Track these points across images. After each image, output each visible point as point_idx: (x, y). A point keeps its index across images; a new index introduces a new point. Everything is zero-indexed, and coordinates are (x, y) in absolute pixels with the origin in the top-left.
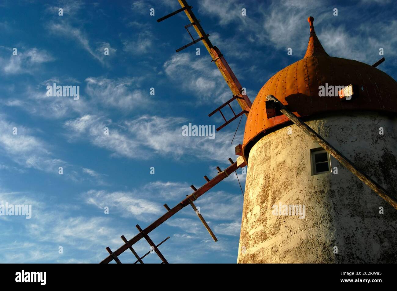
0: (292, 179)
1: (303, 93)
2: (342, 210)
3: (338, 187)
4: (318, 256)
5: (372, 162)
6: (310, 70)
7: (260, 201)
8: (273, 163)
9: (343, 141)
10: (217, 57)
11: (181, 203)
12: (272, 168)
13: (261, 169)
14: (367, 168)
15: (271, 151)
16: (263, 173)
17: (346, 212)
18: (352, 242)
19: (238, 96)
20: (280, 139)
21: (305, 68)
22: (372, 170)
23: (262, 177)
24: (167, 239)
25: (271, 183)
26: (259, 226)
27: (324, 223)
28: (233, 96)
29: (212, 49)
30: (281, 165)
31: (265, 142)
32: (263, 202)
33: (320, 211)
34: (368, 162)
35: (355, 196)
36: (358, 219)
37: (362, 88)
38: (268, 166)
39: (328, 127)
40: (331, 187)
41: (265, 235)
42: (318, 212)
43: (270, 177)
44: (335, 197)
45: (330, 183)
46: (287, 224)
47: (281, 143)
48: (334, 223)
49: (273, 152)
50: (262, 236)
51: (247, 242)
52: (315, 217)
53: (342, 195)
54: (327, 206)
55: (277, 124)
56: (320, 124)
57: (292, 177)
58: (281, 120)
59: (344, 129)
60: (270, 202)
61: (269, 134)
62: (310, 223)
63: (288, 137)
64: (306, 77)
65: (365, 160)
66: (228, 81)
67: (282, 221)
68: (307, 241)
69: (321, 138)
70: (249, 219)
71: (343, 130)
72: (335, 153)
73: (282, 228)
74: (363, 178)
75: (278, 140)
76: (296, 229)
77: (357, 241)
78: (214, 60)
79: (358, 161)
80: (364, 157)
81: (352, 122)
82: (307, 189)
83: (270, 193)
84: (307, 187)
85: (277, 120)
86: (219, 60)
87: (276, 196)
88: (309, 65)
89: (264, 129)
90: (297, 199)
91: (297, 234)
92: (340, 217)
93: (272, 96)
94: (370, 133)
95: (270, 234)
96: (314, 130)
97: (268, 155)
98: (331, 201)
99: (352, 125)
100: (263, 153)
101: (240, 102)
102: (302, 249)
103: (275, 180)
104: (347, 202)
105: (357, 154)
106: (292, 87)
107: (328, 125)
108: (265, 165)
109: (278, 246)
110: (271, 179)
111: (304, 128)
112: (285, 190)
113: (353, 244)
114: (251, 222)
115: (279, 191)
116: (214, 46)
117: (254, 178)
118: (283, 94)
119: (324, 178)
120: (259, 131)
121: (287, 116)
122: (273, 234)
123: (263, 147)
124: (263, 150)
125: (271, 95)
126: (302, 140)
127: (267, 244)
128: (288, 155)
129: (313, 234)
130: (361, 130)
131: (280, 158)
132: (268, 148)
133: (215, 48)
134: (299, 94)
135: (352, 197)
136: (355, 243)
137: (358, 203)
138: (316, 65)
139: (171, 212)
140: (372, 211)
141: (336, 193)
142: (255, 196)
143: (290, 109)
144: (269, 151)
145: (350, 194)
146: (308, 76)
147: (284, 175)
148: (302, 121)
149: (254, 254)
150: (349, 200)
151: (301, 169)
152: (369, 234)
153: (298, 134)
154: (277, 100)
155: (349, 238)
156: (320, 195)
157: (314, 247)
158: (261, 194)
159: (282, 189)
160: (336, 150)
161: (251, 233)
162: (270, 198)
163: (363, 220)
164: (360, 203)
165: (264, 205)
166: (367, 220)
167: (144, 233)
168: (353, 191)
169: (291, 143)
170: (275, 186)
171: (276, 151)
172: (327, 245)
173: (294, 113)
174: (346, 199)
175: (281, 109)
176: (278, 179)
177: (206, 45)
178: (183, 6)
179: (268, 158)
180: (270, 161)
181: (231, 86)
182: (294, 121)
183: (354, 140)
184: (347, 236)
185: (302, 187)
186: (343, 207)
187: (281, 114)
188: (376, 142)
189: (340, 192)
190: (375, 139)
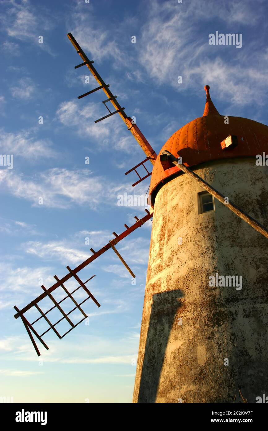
0: (183, 219)
1: (191, 147)
2: (223, 242)
3: (220, 223)
4: (203, 282)
5: (250, 201)
6: (198, 127)
7: (159, 239)
8: (169, 207)
9: (225, 184)
10: (131, 126)
11: (104, 247)
12: (168, 211)
13: (160, 213)
14: (246, 206)
15: (168, 197)
16: (162, 216)
17: (226, 243)
18: (231, 269)
19: (150, 157)
20: (175, 186)
21: (194, 126)
22: (250, 207)
23: (161, 219)
24: (93, 277)
25: (167, 223)
26: (158, 260)
27: (208, 254)
28: (147, 157)
29: (126, 119)
30: (175, 208)
31: (164, 190)
32: (161, 240)
33: (205, 243)
34: (246, 201)
35: (234, 230)
36: (237, 249)
37: (242, 139)
38: (165, 210)
39: (213, 174)
40: (214, 222)
41: (162, 267)
42: (203, 244)
44: (217, 231)
45: (213, 220)
46: (178, 256)
47: (175, 190)
48: (216, 252)
49: (169, 198)
50: (160, 268)
51: (150, 275)
52: (201, 249)
53: (223, 229)
54: (210, 239)
55: (171, 174)
56: (206, 171)
57: (183, 217)
58: (174, 170)
59: (227, 174)
60: (166, 239)
61: (167, 184)
62: (197, 254)
63: (180, 184)
64: (195, 133)
65: (244, 199)
66: (141, 145)
67: (174, 254)
68: (194, 269)
69: (204, 182)
70: (152, 255)
71: (225, 175)
72: (216, 193)
73: (175, 260)
74: (239, 212)
75: (173, 188)
76: (185, 260)
77: (236, 267)
78: (129, 128)
79: (237, 200)
80: (244, 196)
81: (234, 167)
82: (194, 226)
83: (166, 232)
84: (194, 224)
85: (171, 171)
86: (133, 128)
87: (170, 233)
88: (199, 123)
89: (162, 179)
90: (187, 235)
91: (186, 265)
92: (221, 248)
93: (167, 151)
94: (249, 176)
95: (166, 266)
96: (201, 177)
97: (166, 201)
98: (214, 234)
99: (234, 170)
100: (162, 199)
101: (153, 162)
102: (190, 277)
103: (170, 221)
104: (227, 235)
105: (237, 194)
106: (183, 142)
107: (212, 172)
108: (163, 209)
109: (171, 275)
110: (167, 220)
111: (191, 175)
112: (177, 228)
114: (153, 257)
115: (173, 230)
116: (127, 117)
117: (156, 221)
118: (176, 149)
119: (209, 216)
120: (158, 181)
121: (178, 166)
122: (168, 266)
123: (163, 195)
124: (163, 197)
125: (165, 150)
126: (191, 186)
127: (163, 275)
128: (181, 199)
129: (199, 263)
130: (241, 174)
131: (174, 203)
134: (188, 148)
135: (232, 230)
136: (234, 269)
137: (237, 235)
138: (204, 122)
139: (96, 255)
140: (249, 242)
141: (219, 228)
142: (156, 235)
144: (166, 197)
145: (230, 228)
146: (196, 133)
147: (177, 216)
148: (191, 169)
149: (154, 284)
150: (229, 233)
151: (190, 209)
152: (246, 261)
153: (188, 181)
154: (170, 153)
155: (229, 265)
156: (205, 230)
157: (199, 274)
158: (160, 234)
159: (175, 228)
160: (216, 191)
161: (152, 267)
162: (166, 236)
163: (241, 249)
164: (239, 235)
165: (162, 242)
166: (244, 250)
167: (73, 272)
168: (233, 225)
169: (182, 189)
170: (170, 226)
171: (171, 197)
172: (210, 272)
173: (185, 164)
174: (227, 232)
175: (173, 161)
176: (172, 220)
177: (122, 116)
178: (101, 85)
179: (166, 203)
180: (167, 206)
181: (144, 149)
182: (183, 170)
183: (234, 182)
184: (227, 263)
185: (190, 224)
186: (224, 239)
187: (174, 166)
188: (255, 183)
189: (222, 227)
190: (253, 181)
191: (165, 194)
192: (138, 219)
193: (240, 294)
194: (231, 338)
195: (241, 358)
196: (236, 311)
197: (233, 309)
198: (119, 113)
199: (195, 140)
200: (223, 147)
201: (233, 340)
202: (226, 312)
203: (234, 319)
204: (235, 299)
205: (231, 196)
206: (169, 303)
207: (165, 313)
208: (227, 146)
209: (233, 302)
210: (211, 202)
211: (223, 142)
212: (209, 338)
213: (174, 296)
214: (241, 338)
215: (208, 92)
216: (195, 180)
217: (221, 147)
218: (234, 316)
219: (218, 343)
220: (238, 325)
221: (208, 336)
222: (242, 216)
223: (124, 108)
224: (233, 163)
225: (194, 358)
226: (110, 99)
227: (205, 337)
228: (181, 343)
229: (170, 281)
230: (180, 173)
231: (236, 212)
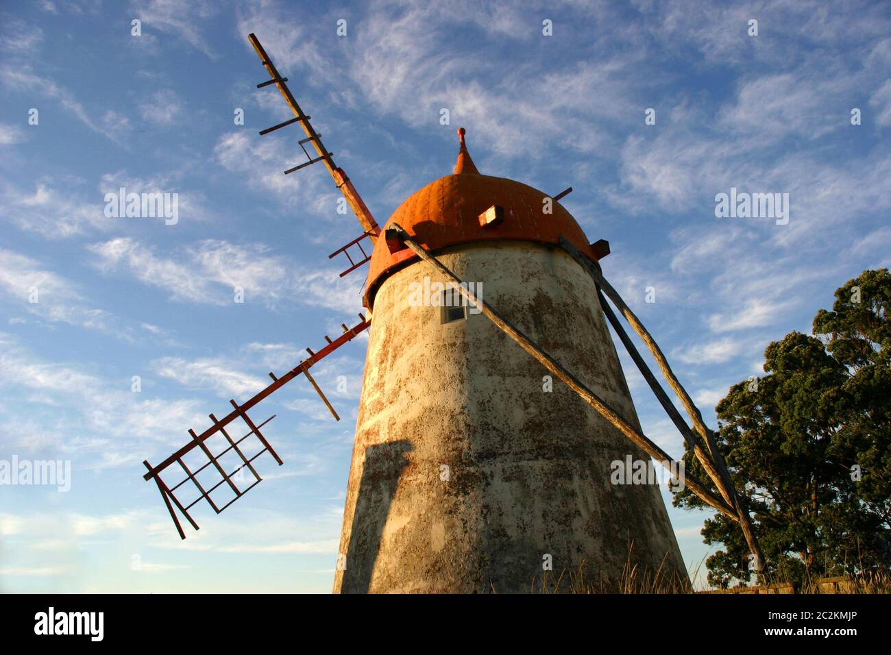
0: (418, 330)
1: (433, 220)
2: (477, 367)
3: (473, 338)
4: (444, 428)
5: (520, 306)
6: (446, 190)
7: (379, 361)
8: (396, 311)
10: (342, 182)
11: (292, 371)
12: (394, 318)
13: (382, 320)
14: (513, 314)
16: (384, 325)
17: (482, 370)
18: (487, 408)
19: (370, 232)
20: (406, 280)
21: (440, 188)
22: (519, 316)
23: (383, 330)
24: (272, 418)
25: (392, 337)
26: (376, 392)
27: (454, 385)
28: (365, 232)
29: (335, 171)
30: (405, 313)
31: (389, 285)
32: (382, 362)
33: (449, 369)
34: (514, 306)
35: (494, 349)
36: (497, 378)
37: (511, 212)
38: (390, 315)
39: (465, 263)
40: (464, 338)
41: (382, 404)
42: (447, 371)
43: (391, 330)
44: (468, 351)
45: (464, 334)
46: (407, 389)
48: (465, 384)
49: (396, 296)
50: (379, 406)
51: (363, 416)
52: (443, 378)
53: (479, 348)
54: (457, 362)
55: (401, 260)
56: (455, 259)
57: (417, 327)
58: (406, 254)
59: (486, 264)
60: (390, 362)
61: (394, 275)
62: (436, 386)
63: (415, 276)
64: (441, 199)
65: (510, 303)
66: (357, 212)
67: (402, 385)
68: (431, 409)
69: (451, 274)
70: (367, 386)
73: (402, 393)
74: (502, 323)
75: (403, 282)
76: (419, 393)
77: (494, 406)
78: (338, 186)
79: (501, 305)
80: (510, 299)
81: (497, 255)
82: (434, 342)
83: (391, 350)
84: (434, 339)
85: (402, 256)
86: (344, 185)
87: (397, 353)
88: (447, 184)
89: (386, 268)
90: (422, 356)
91: (419, 401)
92: (474, 377)
93: (396, 224)
94: (520, 269)
95: (388, 403)
96: (446, 266)
97: (391, 302)
98: (464, 356)
99: (497, 259)
100: (386, 299)
101: (374, 240)
102: (424, 420)
104: (483, 357)
105: (500, 296)
106: (422, 212)
107: (465, 259)
108: (387, 314)
109: (396, 417)
110: (393, 332)
111: (432, 263)
112: (408, 344)
113: (489, 410)
114: (368, 389)
115: (400, 347)
116: (338, 167)
117: (375, 332)
118: (411, 222)
119: (456, 328)
120: (381, 270)
121: (413, 249)
122: (391, 403)
123: (387, 292)
124: (387, 295)
125: (394, 223)
126: (432, 280)
127: (383, 417)
129: (439, 399)
130: (508, 265)
131: (405, 305)
132: (391, 293)
133: (340, 171)
134: (430, 222)
135: (491, 350)
136: (491, 409)
137: (498, 358)
138: (455, 184)
139: (278, 383)
140: (516, 368)
141: (471, 347)
142: (374, 355)
143: (417, 241)
144: (392, 296)
145: (489, 346)
146: (443, 198)
147: (408, 325)
148: (433, 254)
149: (369, 430)
150: (487, 354)
151: (428, 316)
152: (510, 397)
153: (428, 272)
154: (401, 228)
155: (484, 403)
156: (450, 349)
157: (439, 416)
158: (380, 352)
159: (404, 344)
161: (367, 404)
162: (390, 356)
163: (504, 380)
164: (501, 358)
165: (383, 365)
166: (508, 380)
167: (240, 410)
168: (493, 342)
170: (397, 340)
171: (400, 296)
172: (455, 413)
173: (422, 245)
174: (483, 353)
175: (405, 240)
176: (400, 332)
177: (328, 166)
178: (297, 115)
179: (391, 306)
180: (393, 309)
181: (361, 219)
182: (421, 254)
183: (497, 278)
184: (481, 401)
185: (428, 340)
186: (479, 363)
187: (407, 247)
188: (527, 280)
189: (476, 344)
190: (526, 276)
191: (389, 293)
192: (347, 329)
193: (498, 446)
194: (482, 512)
195: (496, 540)
196: (492, 472)
197: (487, 470)
198: (324, 161)
199: (440, 210)
200: (482, 223)
201: (486, 515)
202: (477, 474)
203: (488, 484)
204: (491, 454)
205: (492, 298)
206: (391, 459)
207: (384, 474)
208: (489, 221)
209: (488, 458)
211: (482, 215)
212: (451, 512)
213: (398, 449)
214: (497, 511)
215: (463, 139)
216: (439, 271)
217: (479, 223)
218: (489, 479)
219: (463, 520)
220: (494, 493)
221: (449, 509)
222: (506, 329)
223: (331, 154)
224: (496, 247)
225: (426, 542)
226: (311, 139)
227: (444, 511)
228: (408, 519)
229: (394, 427)
230: (416, 259)
231: (498, 323)
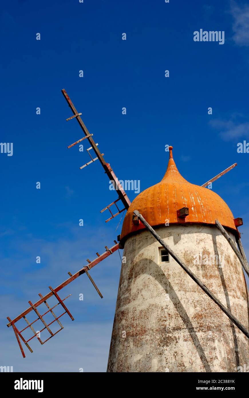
0: (147, 266)
2: (174, 287)
3: (173, 272)
7: (128, 278)
9: (178, 243)
12: (135, 257)
13: (130, 256)
14: (191, 261)
15: (136, 246)
16: (131, 260)
17: (176, 288)
18: (178, 307)
23: (130, 262)
25: (134, 267)
26: (127, 293)
27: (163, 294)
30: (141, 256)
31: (133, 239)
34: (192, 257)
36: (183, 293)
37: (193, 208)
38: (134, 255)
40: (168, 272)
41: (130, 300)
42: (160, 288)
43: (134, 263)
44: (170, 278)
45: (168, 270)
46: (142, 294)
47: (142, 241)
50: (128, 301)
51: (120, 303)
52: (158, 290)
53: (174, 277)
54: (165, 284)
57: (146, 264)
60: (133, 279)
62: (155, 294)
63: (146, 237)
64: (159, 199)
65: (190, 255)
67: (139, 292)
68: (153, 305)
70: (122, 288)
71: (179, 235)
73: (139, 296)
76: (147, 297)
79: (186, 256)
80: (190, 253)
81: (185, 230)
82: (155, 272)
83: (134, 274)
87: (137, 275)
89: (132, 231)
90: (149, 279)
91: (147, 300)
92: (172, 291)
94: (195, 238)
95: (132, 300)
97: (134, 248)
98: (168, 281)
99: (185, 232)
100: (131, 246)
102: (149, 310)
103: (137, 265)
104: (177, 282)
105: (186, 251)
108: (132, 254)
109: (136, 307)
112: (142, 272)
113: (179, 308)
114: (122, 290)
115: (139, 273)
119: (165, 266)
122: (134, 300)
123: (132, 242)
124: (132, 244)
126: (154, 241)
127: (130, 306)
128: (145, 249)
129: (156, 301)
132: (134, 243)
135: (180, 279)
136: (180, 307)
139: (73, 278)
140: (191, 288)
142: (125, 274)
145: (180, 277)
149: (123, 311)
150: (178, 280)
151: (152, 259)
152: (188, 302)
153: (152, 236)
155: (176, 304)
156: (162, 277)
157: (156, 309)
158: (129, 273)
161: (122, 298)
162: (133, 276)
163: (186, 293)
164: (185, 283)
165: (130, 280)
166: (188, 293)
167: (54, 292)
170: (137, 269)
171: (138, 246)
172: (163, 308)
176: (139, 265)
179: (134, 250)
180: (135, 252)
183: (185, 242)
184: (175, 303)
185: (152, 271)
186: (174, 285)
188: (199, 243)
189: (174, 275)
190: (198, 241)
193: (182, 325)
194: (174, 355)
195: (180, 368)
196: (179, 337)
197: (177, 336)
201: (176, 356)
202: (172, 337)
203: (177, 342)
204: (179, 328)
205: (182, 252)
206: (134, 327)
207: (131, 334)
209: (177, 330)
210: (167, 255)
212: (160, 354)
213: (137, 323)
214: (181, 355)
218: (178, 340)
219: (165, 358)
220: (180, 346)
221: (160, 353)
224: (185, 226)
225: (149, 367)
227: (158, 353)
228: (142, 356)
229: (135, 312)
